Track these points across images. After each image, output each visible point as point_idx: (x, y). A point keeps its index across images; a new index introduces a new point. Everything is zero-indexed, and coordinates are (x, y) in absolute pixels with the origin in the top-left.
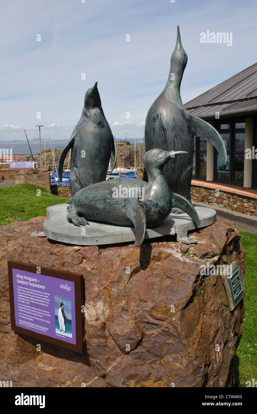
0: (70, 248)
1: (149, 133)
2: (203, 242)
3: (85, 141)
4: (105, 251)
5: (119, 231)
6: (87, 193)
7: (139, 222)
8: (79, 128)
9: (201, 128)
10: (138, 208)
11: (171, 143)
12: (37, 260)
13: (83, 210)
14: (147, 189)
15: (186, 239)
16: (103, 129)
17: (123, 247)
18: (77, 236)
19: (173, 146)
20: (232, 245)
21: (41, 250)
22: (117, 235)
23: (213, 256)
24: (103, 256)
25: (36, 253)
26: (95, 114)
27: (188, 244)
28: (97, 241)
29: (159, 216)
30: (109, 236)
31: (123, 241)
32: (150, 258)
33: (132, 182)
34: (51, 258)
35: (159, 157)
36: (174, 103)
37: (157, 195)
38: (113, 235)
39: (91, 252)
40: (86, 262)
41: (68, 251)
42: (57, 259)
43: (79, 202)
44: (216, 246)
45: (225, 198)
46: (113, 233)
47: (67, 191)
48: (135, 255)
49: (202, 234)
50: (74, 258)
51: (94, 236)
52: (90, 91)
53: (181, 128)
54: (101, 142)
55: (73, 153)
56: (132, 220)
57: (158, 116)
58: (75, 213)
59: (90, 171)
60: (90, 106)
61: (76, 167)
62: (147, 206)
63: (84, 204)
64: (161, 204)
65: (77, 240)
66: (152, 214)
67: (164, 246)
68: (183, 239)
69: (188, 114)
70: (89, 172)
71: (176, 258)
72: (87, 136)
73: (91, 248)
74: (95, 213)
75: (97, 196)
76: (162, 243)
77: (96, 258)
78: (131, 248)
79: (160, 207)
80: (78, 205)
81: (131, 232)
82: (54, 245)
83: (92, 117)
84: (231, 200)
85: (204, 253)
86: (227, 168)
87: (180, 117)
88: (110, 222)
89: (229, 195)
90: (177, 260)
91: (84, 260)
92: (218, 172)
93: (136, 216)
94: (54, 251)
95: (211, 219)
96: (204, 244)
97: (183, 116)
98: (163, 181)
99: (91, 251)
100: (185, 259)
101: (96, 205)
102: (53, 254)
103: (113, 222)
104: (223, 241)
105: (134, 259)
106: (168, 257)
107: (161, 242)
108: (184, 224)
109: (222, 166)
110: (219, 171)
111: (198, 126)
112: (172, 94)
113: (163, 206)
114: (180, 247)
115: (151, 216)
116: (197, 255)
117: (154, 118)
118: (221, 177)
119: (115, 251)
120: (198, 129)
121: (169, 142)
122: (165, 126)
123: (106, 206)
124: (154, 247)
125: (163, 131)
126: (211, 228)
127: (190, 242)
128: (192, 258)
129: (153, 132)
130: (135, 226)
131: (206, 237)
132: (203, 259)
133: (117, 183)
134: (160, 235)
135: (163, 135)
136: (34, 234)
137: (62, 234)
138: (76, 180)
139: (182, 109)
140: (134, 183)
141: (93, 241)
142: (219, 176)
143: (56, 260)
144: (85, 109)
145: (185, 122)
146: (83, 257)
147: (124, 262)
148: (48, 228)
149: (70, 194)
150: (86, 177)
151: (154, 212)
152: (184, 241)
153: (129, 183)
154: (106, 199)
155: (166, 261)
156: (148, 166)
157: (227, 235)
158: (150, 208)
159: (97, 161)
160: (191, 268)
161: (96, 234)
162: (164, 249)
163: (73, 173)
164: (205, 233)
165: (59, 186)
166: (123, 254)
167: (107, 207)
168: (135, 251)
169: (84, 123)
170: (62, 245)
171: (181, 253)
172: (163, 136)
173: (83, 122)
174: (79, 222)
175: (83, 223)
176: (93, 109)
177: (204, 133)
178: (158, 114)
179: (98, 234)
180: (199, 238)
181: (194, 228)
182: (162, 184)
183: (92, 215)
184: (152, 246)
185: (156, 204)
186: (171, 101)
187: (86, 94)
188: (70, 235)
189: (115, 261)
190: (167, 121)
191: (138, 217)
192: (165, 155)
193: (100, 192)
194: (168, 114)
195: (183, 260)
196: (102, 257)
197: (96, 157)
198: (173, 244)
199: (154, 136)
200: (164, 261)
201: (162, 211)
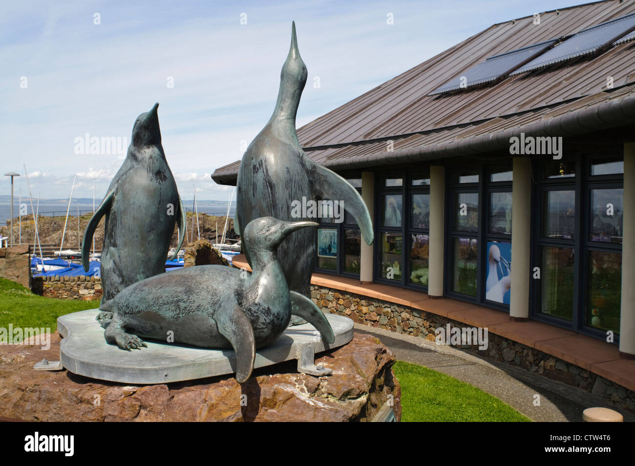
0: (116, 390)
1: (245, 191)
2: (340, 373)
3: (131, 202)
4: (180, 393)
5: (203, 357)
6: (143, 292)
7: (242, 342)
8: (121, 179)
9: (330, 184)
10: (239, 317)
11: (282, 208)
12: (52, 414)
13: (134, 322)
14: (251, 283)
15: (312, 368)
16: (163, 182)
17: (211, 385)
18: (130, 369)
19: (287, 213)
20: (383, 375)
21: (59, 396)
22: (200, 365)
23: (359, 396)
24: (178, 403)
25: (50, 400)
26: (151, 157)
27: (317, 377)
28: (166, 376)
29: (272, 329)
30: (187, 366)
31: (211, 373)
32: (259, 402)
33: (224, 273)
34: (79, 409)
35: (272, 231)
36: (287, 144)
37: (269, 294)
38: (194, 364)
39: (156, 396)
40: (146, 415)
41: (114, 396)
42: (90, 410)
43: (127, 307)
44: (361, 378)
45: (331, 298)
46: (194, 361)
47: (60, 288)
48: (234, 399)
49: (336, 358)
50: (124, 407)
51: (161, 366)
52: (145, 118)
53: (298, 185)
54: (160, 204)
55: (109, 221)
56: (228, 338)
57: (262, 163)
58: (119, 327)
59: (139, 254)
60: (142, 143)
61: (115, 245)
62: (252, 314)
63: (137, 310)
64: (275, 309)
65: (129, 375)
66: (260, 327)
67: (279, 382)
68: (307, 367)
69: (309, 162)
70: (138, 256)
71: (301, 400)
72: (137, 193)
73: (156, 388)
74: (157, 326)
75: (162, 297)
76: (274, 376)
77: (165, 407)
78: (225, 387)
79: (274, 314)
80: (126, 313)
81: (224, 359)
82: (84, 385)
83: (146, 162)
84: (341, 302)
85: (346, 390)
86: (334, 251)
87: (298, 167)
88: (184, 341)
89: (337, 293)
90: (303, 404)
91: (142, 411)
92: (318, 257)
93: (237, 331)
94: (86, 397)
95: (348, 334)
96: (342, 375)
97: (303, 164)
98: (278, 271)
99: (156, 394)
100: (316, 401)
101: (161, 313)
102: (84, 401)
103: (190, 342)
104: (371, 370)
105: (232, 405)
106: (288, 399)
107: (272, 375)
108: (308, 342)
109: (325, 247)
110: (320, 256)
111: (326, 181)
112: (284, 128)
113: (278, 313)
114: (304, 381)
115: (259, 330)
116: (334, 395)
117: (254, 166)
118: (324, 265)
119: (197, 392)
120: (326, 187)
121: (280, 206)
122: (274, 180)
123: (178, 314)
124: (261, 383)
125: (269, 189)
126: (349, 348)
127: (321, 372)
128: (326, 400)
129: (252, 189)
130: (235, 347)
131: (345, 363)
132: (344, 400)
133: (199, 274)
134: (271, 363)
135: (269, 194)
136: (40, 366)
137: (101, 365)
138: (113, 269)
139: (299, 154)
140: (228, 274)
141: (160, 375)
142: (321, 263)
143: (89, 412)
144: (133, 149)
145: (306, 174)
146: (140, 406)
147: (214, 411)
148: (72, 355)
149: (66, 294)
150: (132, 264)
151: (264, 324)
152: (311, 372)
153: (219, 273)
154: (179, 301)
155: (285, 407)
156: (253, 246)
157: (376, 359)
158: (258, 317)
159: (152, 237)
160: (327, 417)
161: (165, 364)
162: (280, 387)
163: (108, 256)
164: (341, 357)
165: (45, 280)
166: (212, 398)
167: (181, 315)
168: (233, 392)
169: (131, 171)
170: (100, 385)
171: (308, 392)
172: (269, 196)
173: (129, 169)
174: (129, 343)
175: (135, 345)
176: (149, 148)
177: (335, 193)
178: (261, 161)
179: (167, 363)
180: (332, 365)
181: (323, 350)
182: (277, 276)
183: (151, 330)
184: (259, 382)
185: (267, 309)
186: (282, 140)
187: (136, 123)
188: (117, 366)
189: (198, 411)
190: (276, 172)
191: (240, 333)
192: (282, 228)
193: (167, 289)
194: (279, 160)
195: (313, 404)
196: (176, 404)
197: (151, 229)
198: (292, 377)
199: (254, 196)
200: (282, 407)
201: (276, 322)
